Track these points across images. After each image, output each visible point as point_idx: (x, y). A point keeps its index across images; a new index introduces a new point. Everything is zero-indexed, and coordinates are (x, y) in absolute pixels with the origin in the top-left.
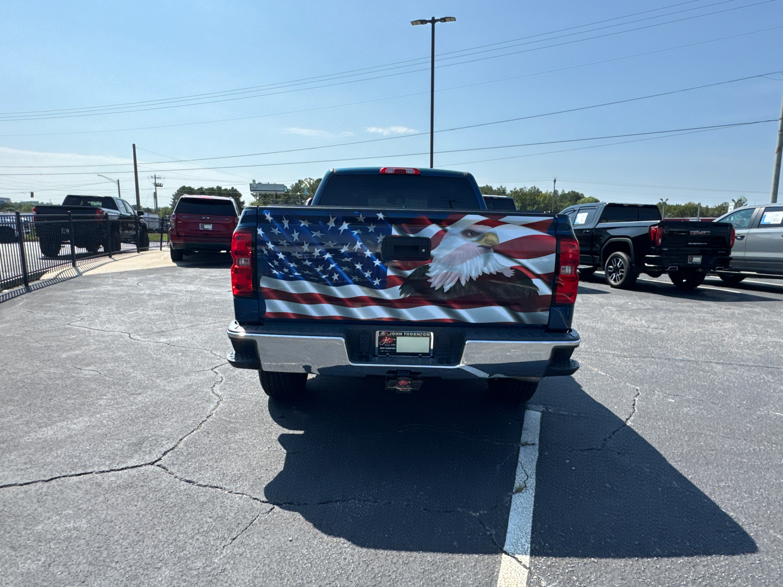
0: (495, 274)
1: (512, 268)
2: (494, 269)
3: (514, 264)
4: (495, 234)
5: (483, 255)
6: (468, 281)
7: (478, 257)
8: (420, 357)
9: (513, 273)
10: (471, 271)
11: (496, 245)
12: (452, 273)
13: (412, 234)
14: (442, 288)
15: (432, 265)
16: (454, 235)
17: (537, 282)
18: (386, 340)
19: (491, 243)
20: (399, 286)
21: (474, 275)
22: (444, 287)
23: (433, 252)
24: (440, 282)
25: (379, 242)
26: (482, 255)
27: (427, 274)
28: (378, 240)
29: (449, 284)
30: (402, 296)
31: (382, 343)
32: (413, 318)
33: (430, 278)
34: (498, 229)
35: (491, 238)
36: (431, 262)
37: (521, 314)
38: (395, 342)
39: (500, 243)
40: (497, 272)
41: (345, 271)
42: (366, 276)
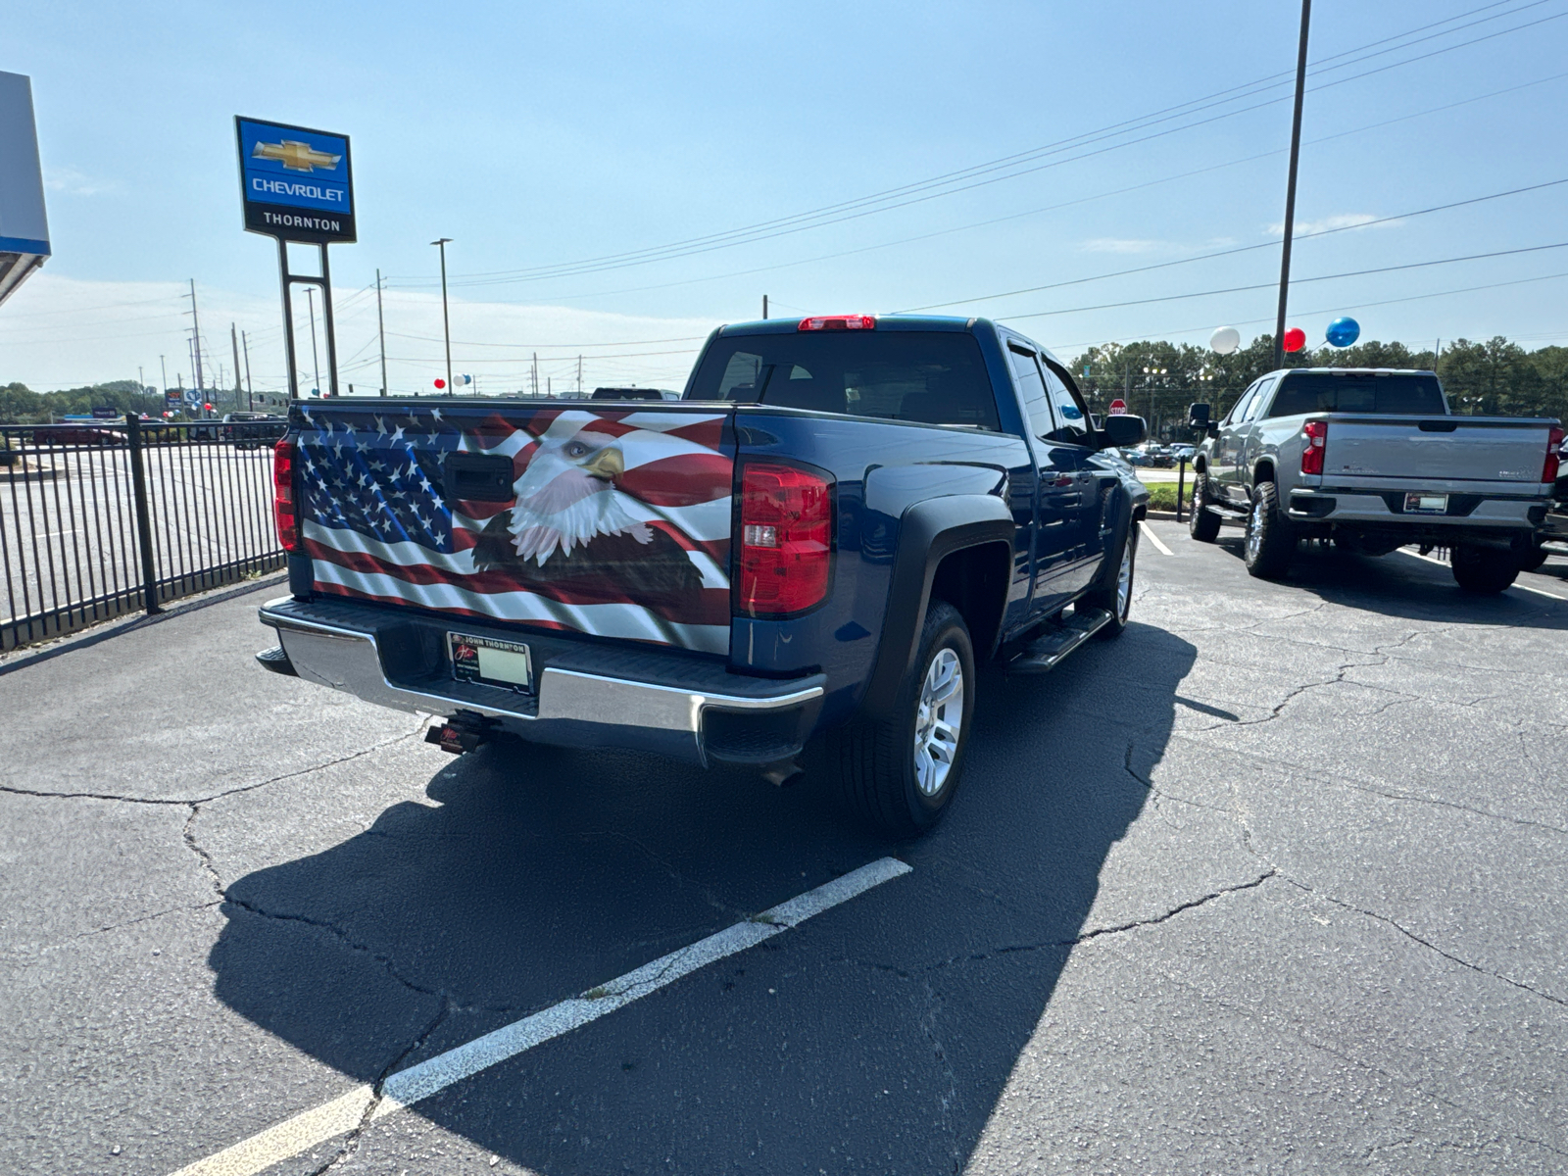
0: (619, 535)
1: (648, 525)
2: (617, 525)
3: (653, 518)
4: (618, 452)
5: (596, 493)
6: (574, 547)
7: (588, 498)
8: (515, 692)
9: (652, 535)
10: (577, 527)
11: (619, 475)
12: (547, 529)
13: (487, 448)
14: (534, 559)
15: (516, 511)
16: (551, 452)
17: (697, 558)
18: (463, 651)
19: (610, 469)
20: (471, 550)
21: (585, 537)
22: (538, 556)
23: (516, 486)
24: (530, 545)
25: (439, 463)
26: (595, 495)
27: (509, 529)
28: (438, 459)
29: (544, 551)
30: (476, 571)
31: (458, 656)
32: (499, 614)
33: (514, 536)
34: (625, 441)
35: (612, 458)
36: (514, 506)
37: (677, 626)
38: (476, 657)
39: (626, 470)
40: (622, 532)
41: (397, 516)
42: (425, 527)
